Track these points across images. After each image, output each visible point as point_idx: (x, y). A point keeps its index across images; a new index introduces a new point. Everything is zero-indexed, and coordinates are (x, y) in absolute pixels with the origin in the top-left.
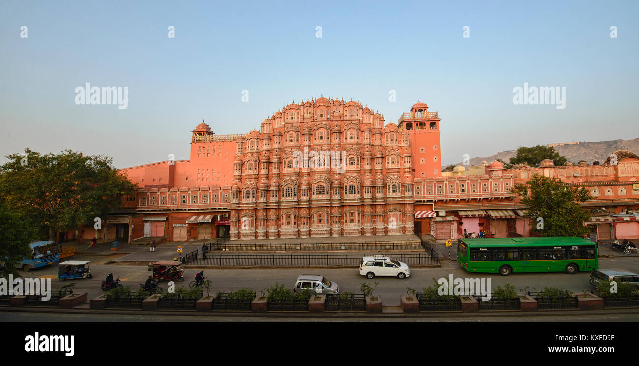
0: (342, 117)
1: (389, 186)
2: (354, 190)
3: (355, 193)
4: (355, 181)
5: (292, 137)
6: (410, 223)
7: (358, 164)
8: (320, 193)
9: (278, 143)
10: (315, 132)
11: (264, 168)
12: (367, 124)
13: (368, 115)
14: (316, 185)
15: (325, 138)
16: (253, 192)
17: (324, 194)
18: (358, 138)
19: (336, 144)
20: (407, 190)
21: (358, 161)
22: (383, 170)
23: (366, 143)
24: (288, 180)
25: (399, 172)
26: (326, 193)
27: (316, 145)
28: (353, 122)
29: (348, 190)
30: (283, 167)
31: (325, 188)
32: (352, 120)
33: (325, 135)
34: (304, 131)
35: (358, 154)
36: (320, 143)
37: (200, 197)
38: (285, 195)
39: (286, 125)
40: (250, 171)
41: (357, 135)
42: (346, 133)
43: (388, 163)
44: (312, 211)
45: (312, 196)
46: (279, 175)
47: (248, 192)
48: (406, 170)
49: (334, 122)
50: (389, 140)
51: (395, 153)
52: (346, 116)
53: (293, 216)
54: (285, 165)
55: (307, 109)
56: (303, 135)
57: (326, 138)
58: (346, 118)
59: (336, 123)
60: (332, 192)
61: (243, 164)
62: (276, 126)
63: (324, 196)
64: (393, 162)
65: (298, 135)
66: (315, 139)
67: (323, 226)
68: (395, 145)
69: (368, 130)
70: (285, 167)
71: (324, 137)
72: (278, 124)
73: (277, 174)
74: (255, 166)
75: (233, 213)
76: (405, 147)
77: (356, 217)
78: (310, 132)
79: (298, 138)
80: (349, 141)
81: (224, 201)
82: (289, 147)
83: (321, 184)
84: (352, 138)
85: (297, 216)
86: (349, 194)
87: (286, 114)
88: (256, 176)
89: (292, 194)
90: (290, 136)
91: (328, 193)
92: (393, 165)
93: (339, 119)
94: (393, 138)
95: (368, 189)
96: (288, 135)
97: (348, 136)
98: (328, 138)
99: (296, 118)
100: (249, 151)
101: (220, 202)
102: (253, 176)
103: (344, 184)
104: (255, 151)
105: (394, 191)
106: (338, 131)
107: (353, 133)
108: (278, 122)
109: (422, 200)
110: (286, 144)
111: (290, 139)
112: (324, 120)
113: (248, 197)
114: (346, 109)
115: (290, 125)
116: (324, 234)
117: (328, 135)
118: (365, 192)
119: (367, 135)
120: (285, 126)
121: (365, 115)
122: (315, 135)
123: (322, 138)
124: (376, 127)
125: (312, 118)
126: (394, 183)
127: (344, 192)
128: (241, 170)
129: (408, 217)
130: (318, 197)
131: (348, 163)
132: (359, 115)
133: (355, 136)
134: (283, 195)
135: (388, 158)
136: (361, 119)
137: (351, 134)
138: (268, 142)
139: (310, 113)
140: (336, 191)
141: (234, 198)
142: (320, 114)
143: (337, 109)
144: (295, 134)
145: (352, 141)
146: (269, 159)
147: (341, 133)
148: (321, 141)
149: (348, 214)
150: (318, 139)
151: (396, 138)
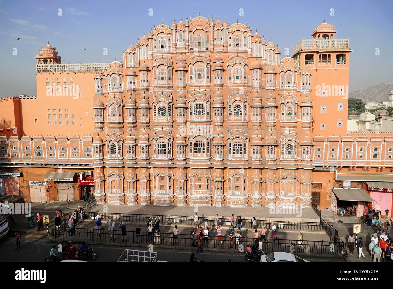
0: (225, 48)
1: (283, 145)
2: (240, 149)
3: (241, 153)
4: (242, 137)
5: (162, 73)
6: (306, 194)
7: (245, 114)
8: (199, 151)
9: (146, 81)
10: (191, 68)
11: (130, 115)
12: (257, 58)
13: (258, 46)
14: (195, 141)
15: (204, 78)
16: (119, 146)
17: (204, 152)
18: (245, 78)
19: (218, 86)
20: (306, 153)
21: (245, 110)
22: (276, 124)
23: (255, 86)
24: (159, 132)
25: (296, 127)
26: (205, 150)
27: (192, 86)
28: (239, 54)
29: (232, 149)
30: (153, 114)
31: (205, 145)
32: (237, 52)
33: (204, 73)
34: (178, 65)
35: (246, 100)
36: (197, 84)
37: (57, 149)
38: (157, 151)
39: (154, 56)
40: (114, 118)
41: (245, 73)
42: (230, 70)
43: (283, 114)
44: (190, 173)
45: (189, 153)
46: (148, 125)
47: (113, 146)
48: (305, 125)
49: (215, 54)
50: (285, 82)
51: (293, 101)
52: (230, 45)
53: (167, 179)
54: (155, 112)
55: (181, 35)
56: (176, 71)
57: (206, 77)
58: (230, 49)
59: (217, 56)
60: (213, 150)
61: (104, 109)
62: (142, 58)
63: (204, 154)
64: (289, 114)
65: (169, 71)
66: (191, 77)
67: (202, 192)
68: (292, 89)
69: (258, 67)
70: (155, 115)
71: (202, 75)
72: (144, 55)
73: (147, 123)
74: (119, 112)
75: (98, 171)
76: (305, 94)
77: (241, 183)
78: (185, 67)
79: (169, 75)
80: (234, 81)
81: (85, 155)
82: (159, 87)
83: (199, 139)
84: (237, 77)
85: (172, 178)
86: (234, 153)
87: (154, 40)
88: (121, 125)
89: (165, 150)
90: (160, 72)
91: (208, 151)
92: (289, 118)
93: (221, 49)
94: (291, 79)
95: (257, 148)
96: (158, 70)
97: (233, 76)
98: (208, 77)
99: (167, 46)
100: (111, 91)
101: (81, 157)
102: (118, 125)
103: (228, 141)
104: (118, 91)
105: (289, 153)
106: (220, 68)
107: (240, 70)
108: (144, 52)
109: (324, 165)
110: (156, 83)
111: (161, 76)
112: (202, 50)
113: (113, 152)
114: (230, 35)
115: (161, 56)
116: (204, 202)
117: (208, 73)
118: (254, 152)
119: (257, 75)
120: (153, 58)
121: (255, 46)
122: (191, 72)
123: (199, 76)
124: (268, 62)
125: (187, 47)
126: (290, 142)
127: (228, 150)
128: (103, 116)
129: (305, 186)
130: (197, 156)
131: (232, 113)
132: (247, 45)
133: (241, 75)
134: (155, 151)
135: (283, 108)
136: (249, 50)
137: (237, 72)
138: (134, 80)
139: (184, 40)
140: (218, 149)
141: (97, 152)
142: (197, 41)
143: (218, 34)
144: (166, 69)
145: (238, 82)
146: (136, 103)
147: (224, 70)
148: (200, 80)
149: (232, 179)
150: (195, 77)
151: (295, 79)
